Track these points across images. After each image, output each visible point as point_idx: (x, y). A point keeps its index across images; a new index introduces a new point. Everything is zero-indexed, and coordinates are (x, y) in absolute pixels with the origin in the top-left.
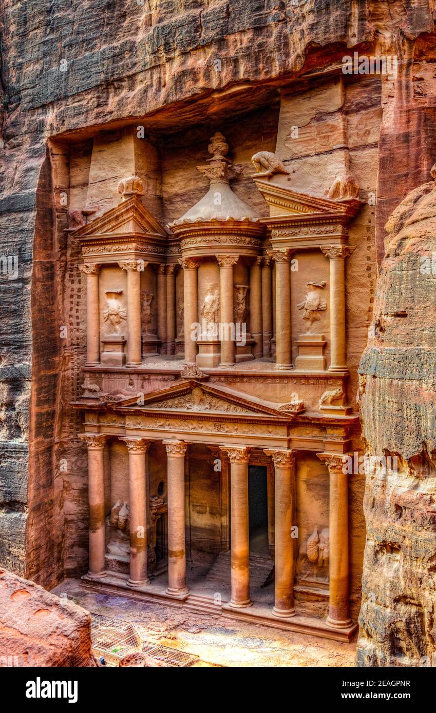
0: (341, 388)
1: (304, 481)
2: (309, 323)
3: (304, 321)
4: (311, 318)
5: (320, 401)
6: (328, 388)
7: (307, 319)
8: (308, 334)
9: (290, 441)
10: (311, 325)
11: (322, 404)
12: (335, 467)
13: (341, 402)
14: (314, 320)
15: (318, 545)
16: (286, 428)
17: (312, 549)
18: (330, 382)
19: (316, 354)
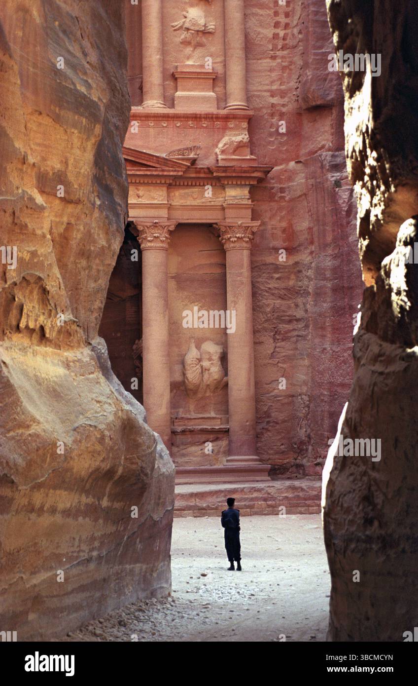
0: (247, 133)
1: (172, 278)
2: (188, 50)
3: (182, 46)
4: (193, 43)
5: (217, 151)
6: (228, 132)
7: (186, 43)
8: (190, 62)
9: (170, 208)
10: (193, 51)
11: (221, 155)
12: (242, 238)
13: (248, 150)
14: (200, 45)
15: (201, 363)
16: (165, 189)
17: (195, 369)
18: (231, 125)
19: (203, 90)
